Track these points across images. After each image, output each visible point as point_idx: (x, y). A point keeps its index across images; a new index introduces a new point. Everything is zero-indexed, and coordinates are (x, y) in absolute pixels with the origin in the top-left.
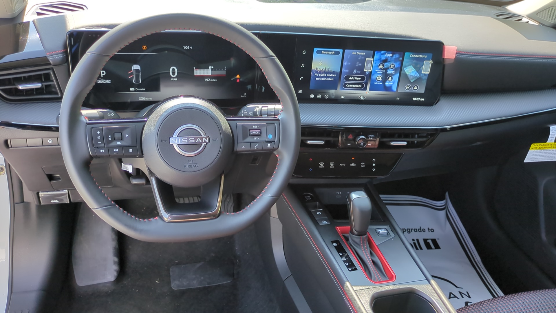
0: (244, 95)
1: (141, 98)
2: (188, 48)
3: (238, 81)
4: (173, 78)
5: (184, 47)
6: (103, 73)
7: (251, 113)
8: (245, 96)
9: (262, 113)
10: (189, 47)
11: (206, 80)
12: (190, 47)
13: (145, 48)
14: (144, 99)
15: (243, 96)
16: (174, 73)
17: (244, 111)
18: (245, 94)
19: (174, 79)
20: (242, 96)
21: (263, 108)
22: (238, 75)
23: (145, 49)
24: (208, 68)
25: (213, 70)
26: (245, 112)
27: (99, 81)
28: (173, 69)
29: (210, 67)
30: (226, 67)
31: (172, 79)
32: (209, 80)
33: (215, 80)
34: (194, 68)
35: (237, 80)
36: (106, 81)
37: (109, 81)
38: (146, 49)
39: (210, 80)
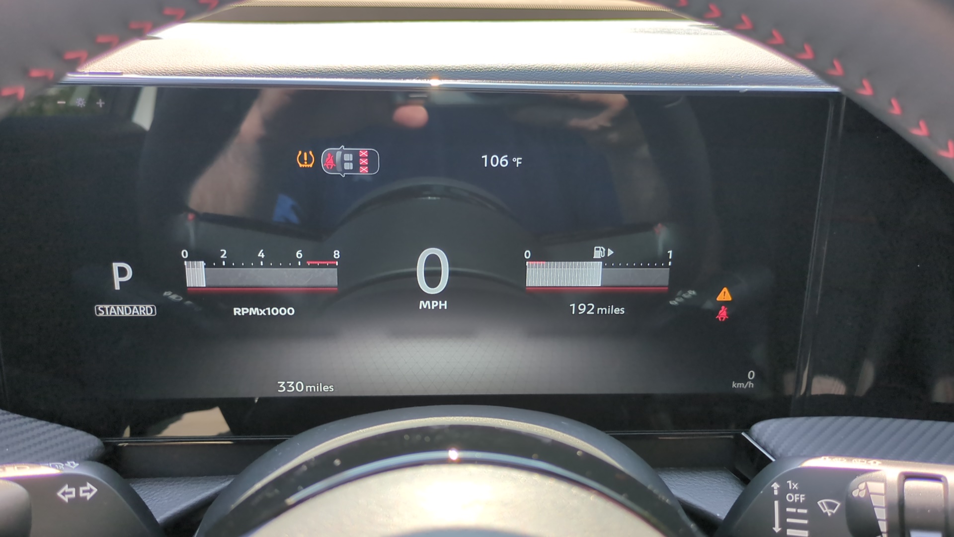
0: (745, 380)
1: (286, 385)
2: (502, 161)
3: (723, 314)
4: (431, 298)
5: (485, 157)
6: (122, 272)
7: (831, 506)
8: (750, 384)
9: (908, 517)
10: (509, 159)
11: (577, 310)
12: (514, 160)
13: (309, 162)
14: (300, 387)
15: (741, 385)
16: (433, 277)
17: (784, 490)
18: (751, 374)
19: (435, 304)
20: (734, 385)
21: (910, 484)
22: (725, 289)
23: (306, 165)
24: (590, 258)
25: (609, 266)
26: (794, 492)
27: (104, 309)
28: (433, 261)
29: (598, 253)
30: (670, 252)
31: (423, 304)
32: (588, 308)
33: (617, 311)
34: (527, 254)
35: (717, 314)
36: (135, 307)
37: (147, 306)
38: (311, 165)
39: (595, 310)
